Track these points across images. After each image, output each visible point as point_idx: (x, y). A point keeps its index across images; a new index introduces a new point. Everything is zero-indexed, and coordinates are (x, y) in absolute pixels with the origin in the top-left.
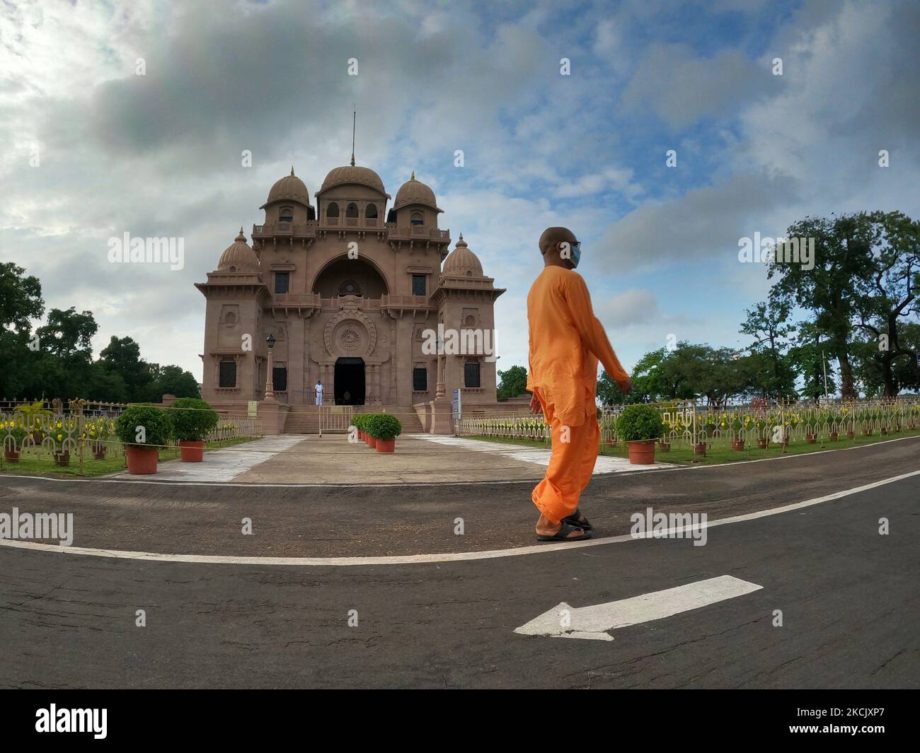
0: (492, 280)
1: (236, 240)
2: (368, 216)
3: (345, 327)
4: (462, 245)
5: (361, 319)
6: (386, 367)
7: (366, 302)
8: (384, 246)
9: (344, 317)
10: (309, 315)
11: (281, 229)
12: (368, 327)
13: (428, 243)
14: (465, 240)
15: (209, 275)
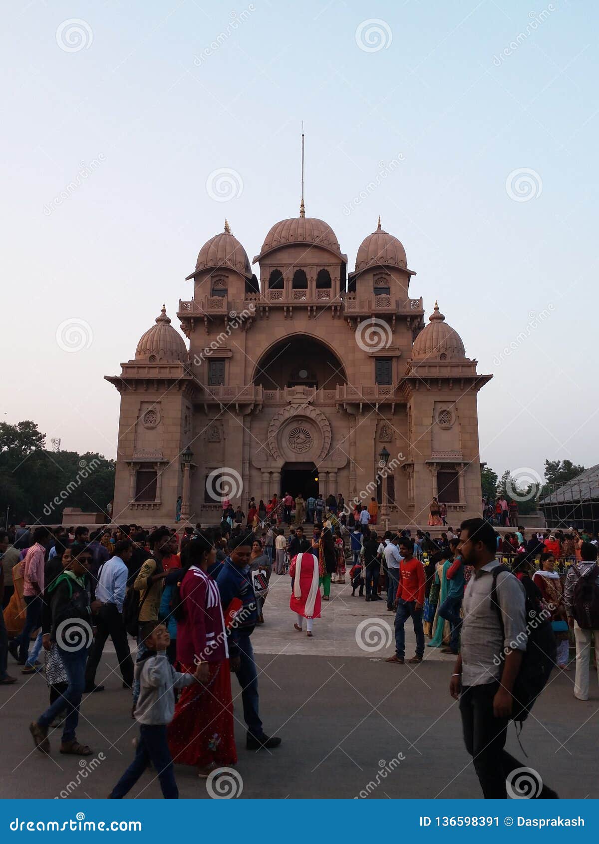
0: (474, 363)
1: (157, 321)
2: (319, 286)
3: (294, 425)
4: (438, 318)
5: (313, 415)
6: (344, 473)
7: (319, 394)
8: (338, 323)
9: (293, 413)
10: (249, 411)
11: (212, 306)
12: (321, 424)
13: (394, 318)
14: (441, 311)
15: (123, 365)
